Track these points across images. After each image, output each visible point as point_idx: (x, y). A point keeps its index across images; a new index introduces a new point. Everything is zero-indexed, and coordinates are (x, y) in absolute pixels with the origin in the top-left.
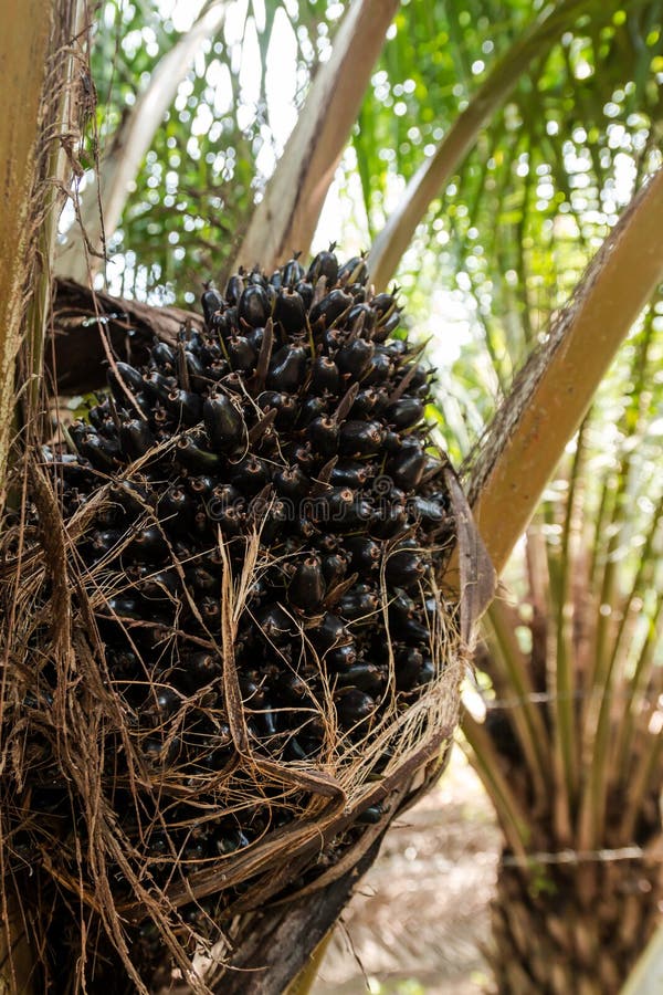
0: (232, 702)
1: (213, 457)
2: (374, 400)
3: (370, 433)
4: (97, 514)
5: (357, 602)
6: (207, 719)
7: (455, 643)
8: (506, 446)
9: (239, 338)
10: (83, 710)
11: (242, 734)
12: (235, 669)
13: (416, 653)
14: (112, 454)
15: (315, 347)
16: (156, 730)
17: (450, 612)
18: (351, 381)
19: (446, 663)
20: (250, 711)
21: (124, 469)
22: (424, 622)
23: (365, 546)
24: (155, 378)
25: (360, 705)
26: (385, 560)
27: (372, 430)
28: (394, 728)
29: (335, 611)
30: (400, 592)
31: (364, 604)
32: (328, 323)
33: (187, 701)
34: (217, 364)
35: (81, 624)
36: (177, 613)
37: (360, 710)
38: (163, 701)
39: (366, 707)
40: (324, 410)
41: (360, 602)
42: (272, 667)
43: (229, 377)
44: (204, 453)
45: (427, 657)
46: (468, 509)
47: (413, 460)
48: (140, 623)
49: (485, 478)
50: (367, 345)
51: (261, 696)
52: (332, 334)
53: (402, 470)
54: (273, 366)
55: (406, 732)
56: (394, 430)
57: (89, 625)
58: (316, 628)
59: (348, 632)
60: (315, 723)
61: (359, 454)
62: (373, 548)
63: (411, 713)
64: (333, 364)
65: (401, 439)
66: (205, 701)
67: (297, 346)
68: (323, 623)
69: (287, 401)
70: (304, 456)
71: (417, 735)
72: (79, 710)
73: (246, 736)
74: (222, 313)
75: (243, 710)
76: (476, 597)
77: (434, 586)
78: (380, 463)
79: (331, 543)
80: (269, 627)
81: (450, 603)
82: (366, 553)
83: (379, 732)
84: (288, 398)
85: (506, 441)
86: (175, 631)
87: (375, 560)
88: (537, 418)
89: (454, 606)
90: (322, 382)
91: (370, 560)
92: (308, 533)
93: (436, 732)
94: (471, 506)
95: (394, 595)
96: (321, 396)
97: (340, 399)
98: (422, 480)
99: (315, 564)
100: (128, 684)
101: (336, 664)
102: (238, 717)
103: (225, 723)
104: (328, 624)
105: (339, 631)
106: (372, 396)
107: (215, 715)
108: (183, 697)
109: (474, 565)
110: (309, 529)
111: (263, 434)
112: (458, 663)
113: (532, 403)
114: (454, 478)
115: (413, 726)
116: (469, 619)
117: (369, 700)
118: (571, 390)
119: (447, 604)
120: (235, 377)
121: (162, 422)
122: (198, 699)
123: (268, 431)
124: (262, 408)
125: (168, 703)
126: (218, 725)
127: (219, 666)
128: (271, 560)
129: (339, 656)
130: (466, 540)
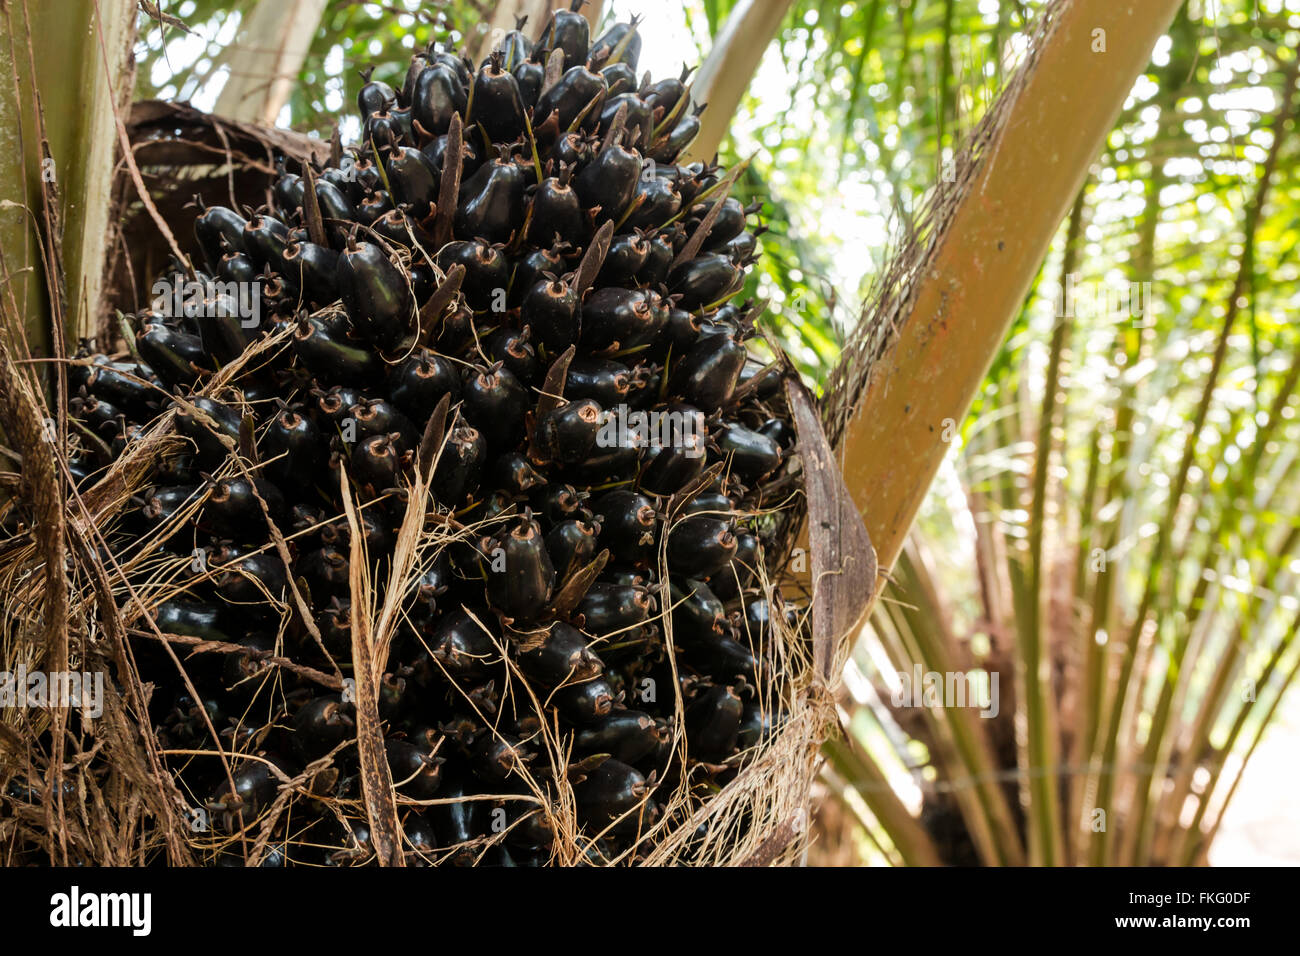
0: (375, 785)
1: (362, 356)
2: (644, 252)
3: (633, 305)
4: (158, 458)
5: (613, 603)
6: (331, 815)
7: (802, 675)
8: (889, 343)
9: (401, 148)
10: (107, 804)
11: (393, 844)
12: (378, 725)
13: (730, 693)
14: (188, 357)
15: (543, 167)
16: (233, 838)
17: (793, 623)
18: (601, 219)
19: (786, 712)
20: (411, 801)
21: (206, 380)
22: (744, 640)
23: (628, 504)
24: (267, 224)
25: (621, 787)
26: (667, 531)
27: (637, 303)
28: (688, 829)
29: (574, 619)
30: (697, 587)
31: (625, 608)
32: (564, 125)
33: (289, 785)
34: (372, 198)
35: (103, 648)
36: (282, 627)
37: (621, 797)
38: (247, 786)
39: (630, 791)
40: (553, 269)
41: (619, 602)
42: (463, 722)
43: (388, 217)
44: (342, 348)
45: (750, 703)
46: (825, 445)
47: (719, 358)
48: (213, 645)
49: (857, 396)
50: (629, 156)
51: (434, 773)
52: (568, 142)
53: (699, 377)
54: (464, 198)
55: (710, 836)
56: (681, 305)
57: (116, 648)
58: (537, 650)
59: (591, 656)
60: (535, 822)
61: (617, 345)
62: (642, 509)
63: (720, 802)
64: (568, 189)
65: (697, 322)
66: (320, 785)
67: (506, 161)
68: (548, 641)
69: (486, 255)
70: (518, 349)
71: (731, 842)
72: (100, 803)
73: (400, 847)
74: (383, 114)
75: (395, 800)
76: (840, 596)
77: (763, 577)
78: (661, 363)
79: (569, 502)
80: (448, 650)
81: (794, 607)
82: (630, 517)
83: (661, 836)
84: (486, 248)
85: (889, 333)
86: (276, 659)
87: (647, 529)
88: (943, 294)
89: (801, 613)
90: (551, 222)
91: (637, 530)
92: (523, 484)
93: (767, 834)
94: (833, 443)
95: (686, 591)
96: (549, 246)
97: (584, 252)
98: (736, 394)
99: (531, 534)
100: (187, 756)
101: (574, 714)
102: (386, 812)
103: (360, 824)
104: (558, 643)
105: (576, 654)
106: (639, 245)
107: (346, 810)
108: (282, 777)
109: (837, 541)
110: (528, 475)
111: (445, 312)
112: (810, 712)
113: (933, 268)
114: (800, 395)
115: (725, 825)
116: (830, 633)
117: (637, 779)
118: (1001, 246)
119: (787, 609)
120: (398, 217)
121: (274, 299)
122: (308, 779)
123: (454, 306)
124: (445, 269)
125: (255, 788)
126: (347, 827)
127: (347, 719)
128: (454, 530)
129: (582, 700)
130: (822, 498)
